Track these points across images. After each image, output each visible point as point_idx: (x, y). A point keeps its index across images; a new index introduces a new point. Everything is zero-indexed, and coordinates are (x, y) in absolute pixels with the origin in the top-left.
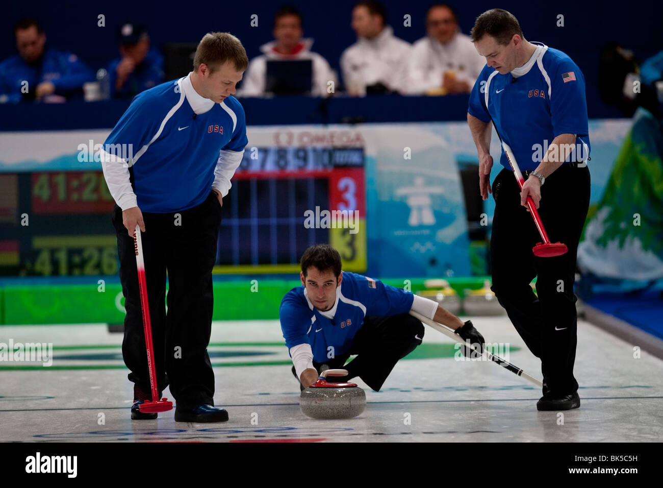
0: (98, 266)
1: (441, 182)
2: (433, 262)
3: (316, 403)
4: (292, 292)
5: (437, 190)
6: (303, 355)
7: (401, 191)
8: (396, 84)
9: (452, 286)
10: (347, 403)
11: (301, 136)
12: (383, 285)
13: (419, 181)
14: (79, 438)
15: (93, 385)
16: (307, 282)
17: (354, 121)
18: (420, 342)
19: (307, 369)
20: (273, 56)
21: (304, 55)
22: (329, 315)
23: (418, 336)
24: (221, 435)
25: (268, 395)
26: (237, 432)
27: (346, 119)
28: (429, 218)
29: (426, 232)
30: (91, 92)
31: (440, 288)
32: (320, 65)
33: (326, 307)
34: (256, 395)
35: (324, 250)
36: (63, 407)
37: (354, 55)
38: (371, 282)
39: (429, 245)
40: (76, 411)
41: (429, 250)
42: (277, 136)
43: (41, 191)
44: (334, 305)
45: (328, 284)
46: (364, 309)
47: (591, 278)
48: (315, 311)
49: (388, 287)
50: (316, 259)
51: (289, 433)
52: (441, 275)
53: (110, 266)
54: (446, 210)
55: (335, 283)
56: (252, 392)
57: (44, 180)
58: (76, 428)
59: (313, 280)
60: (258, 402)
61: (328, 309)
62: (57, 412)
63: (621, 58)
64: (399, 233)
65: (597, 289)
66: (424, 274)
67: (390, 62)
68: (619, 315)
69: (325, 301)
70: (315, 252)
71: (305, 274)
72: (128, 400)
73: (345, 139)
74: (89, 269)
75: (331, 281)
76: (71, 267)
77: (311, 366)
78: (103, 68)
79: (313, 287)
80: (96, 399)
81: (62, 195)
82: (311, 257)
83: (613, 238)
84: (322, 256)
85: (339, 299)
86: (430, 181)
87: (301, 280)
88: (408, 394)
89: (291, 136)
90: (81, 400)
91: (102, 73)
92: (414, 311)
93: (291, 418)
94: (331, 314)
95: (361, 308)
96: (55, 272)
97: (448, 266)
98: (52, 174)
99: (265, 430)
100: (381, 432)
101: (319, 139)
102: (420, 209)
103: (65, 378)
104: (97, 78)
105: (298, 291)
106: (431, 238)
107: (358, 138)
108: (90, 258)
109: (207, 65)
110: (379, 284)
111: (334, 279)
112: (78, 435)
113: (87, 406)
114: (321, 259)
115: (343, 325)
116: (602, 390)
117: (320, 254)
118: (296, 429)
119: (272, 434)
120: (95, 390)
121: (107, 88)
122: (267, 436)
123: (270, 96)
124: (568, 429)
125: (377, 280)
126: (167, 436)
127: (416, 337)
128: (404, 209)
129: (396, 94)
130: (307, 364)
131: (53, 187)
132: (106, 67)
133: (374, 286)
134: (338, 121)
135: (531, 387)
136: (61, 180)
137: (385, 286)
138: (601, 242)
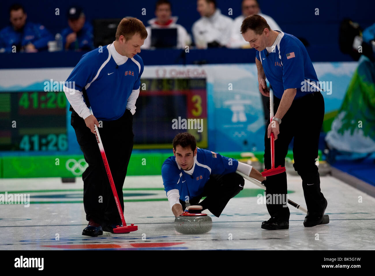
0: (56, 145)
1: (250, 97)
2: (245, 143)
3: (181, 225)
4: (169, 159)
5: (248, 102)
6: (174, 196)
7: (227, 103)
8: (224, 42)
9: (256, 156)
10: (198, 225)
11: (171, 71)
12: (220, 156)
13: (238, 97)
14: (45, 242)
15: (53, 212)
16: (176, 154)
17: (201, 63)
18: (242, 189)
19: (176, 204)
20: (155, 26)
21: (173, 26)
22: (190, 173)
23: (241, 185)
24: (126, 241)
25: (152, 218)
26: (135, 239)
27: (196, 62)
28: (243, 118)
29: (242, 126)
30: (52, 46)
31: (249, 158)
32: (182, 32)
33: (187, 169)
34: (145, 218)
35: (185, 136)
36: (36, 225)
37: (200, 25)
38: (214, 154)
39: (243, 133)
40: (44, 227)
41: (243, 136)
42: (157, 72)
43: (24, 102)
44: (192, 167)
45: (188, 155)
46: (210, 170)
47: (335, 152)
48: (182, 171)
49: (224, 157)
50: (180, 140)
51: (164, 239)
52: (249, 150)
53: (63, 145)
54: (253, 114)
55: (192, 154)
56: (143, 216)
57: (25, 96)
58: (44, 236)
59: (180, 153)
60: (147, 222)
61: (188, 169)
62: (33, 227)
63: (352, 27)
64: (226, 126)
65: (338, 158)
66: (241, 150)
67: (220, 30)
68: (350, 172)
69: (187, 165)
70: (181, 137)
71: (175, 149)
72: (73, 220)
73: (195, 73)
74: (51, 147)
75: (190, 153)
76: (41, 145)
77: (178, 202)
78: (59, 33)
79: (179, 157)
80: (55, 220)
81: (35, 105)
82: (178, 140)
83: (347, 129)
84: (184, 139)
85: (196, 164)
86: (244, 97)
87: (174, 153)
88: (231, 217)
89: (165, 71)
90: (47, 221)
91: (58, 36)
92: (238, 171)
93: (165, 231)
94: (191, 172)
95: (208, 169)
96: (32, 148)
97: (254, 145)
98: (30, 93)
99: (150, 238)
100: (216, 239)
101: (181, 73)
102: (238, 113)
103: (37, 208)
104: (56, 39)
105: (172, 158)
106: (244, 129)
107: (203, 73)
108: (52, 140)
109: (124, 36)
110: (218, 155)
111: (192, 152)
112: (45, 241)
113: (50, 224)
114: (183, 141)
115: (198, 179)
116: (341, 215)
117: (183, 138)
118: (168, 237)
119: (154, 240)
120: (54, 215)
121: (61, 45)
122: (152, 241)
123: (153, 49)
124: (322, 237)
125: (218, 153)
126: (95, 241)
127: (240, 186)
128: (229, 113)
129: (224, 48)
130: (176, 201)
131: (31, 100)
132: (60, 32)
133: (216, 157)
134: (192, 63)
135: (301, 213)
136: (35, 96)
137: (222, 157)
138: (341, 131)
